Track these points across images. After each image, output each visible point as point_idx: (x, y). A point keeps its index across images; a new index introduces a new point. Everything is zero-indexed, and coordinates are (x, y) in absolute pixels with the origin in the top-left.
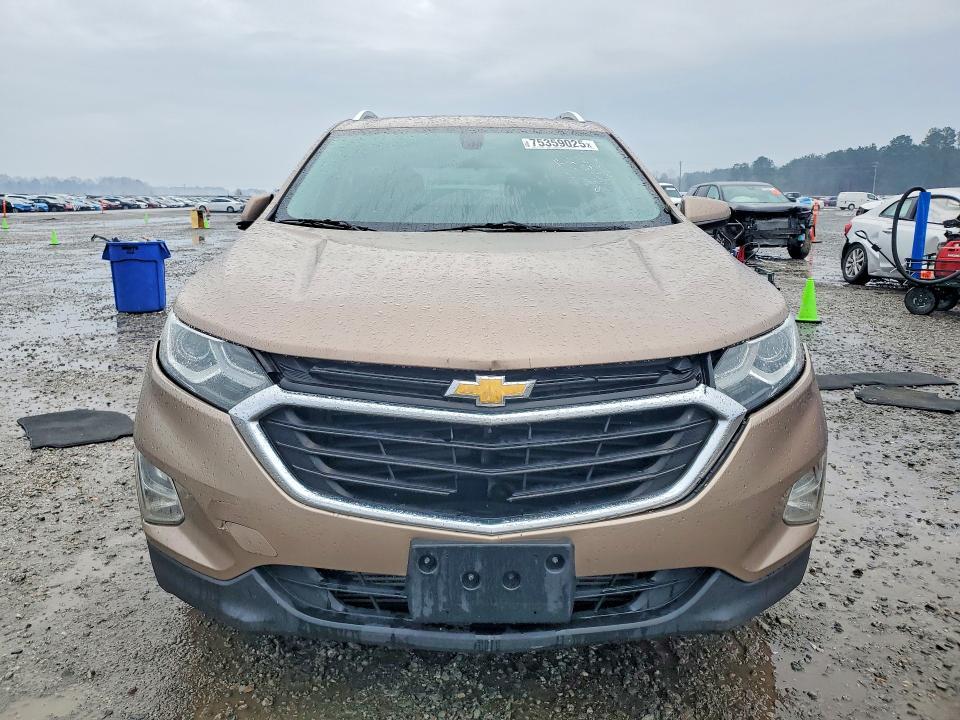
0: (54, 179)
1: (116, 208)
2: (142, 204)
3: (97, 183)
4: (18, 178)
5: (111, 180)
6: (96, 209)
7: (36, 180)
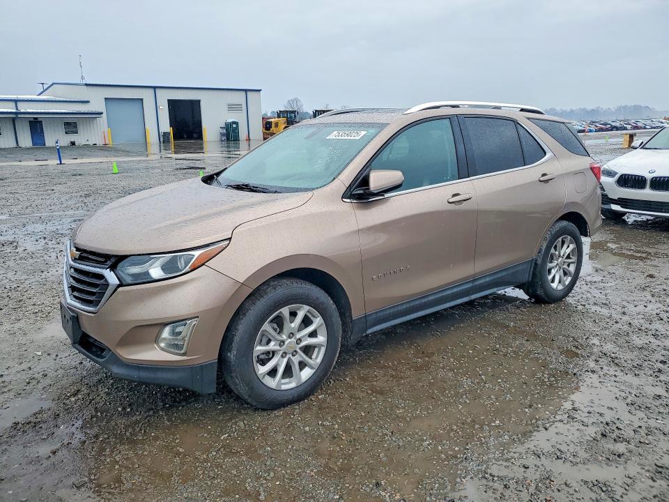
0: (584, 109)
1: (607, 130)
2: (629, 127)
3: (614, 110)
4: (561, 110)
5: (625, 107)
6: (591, 131)
7: (573, 111)
